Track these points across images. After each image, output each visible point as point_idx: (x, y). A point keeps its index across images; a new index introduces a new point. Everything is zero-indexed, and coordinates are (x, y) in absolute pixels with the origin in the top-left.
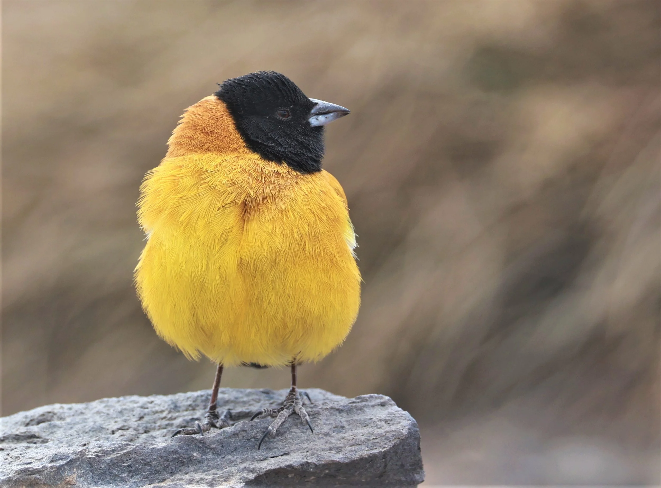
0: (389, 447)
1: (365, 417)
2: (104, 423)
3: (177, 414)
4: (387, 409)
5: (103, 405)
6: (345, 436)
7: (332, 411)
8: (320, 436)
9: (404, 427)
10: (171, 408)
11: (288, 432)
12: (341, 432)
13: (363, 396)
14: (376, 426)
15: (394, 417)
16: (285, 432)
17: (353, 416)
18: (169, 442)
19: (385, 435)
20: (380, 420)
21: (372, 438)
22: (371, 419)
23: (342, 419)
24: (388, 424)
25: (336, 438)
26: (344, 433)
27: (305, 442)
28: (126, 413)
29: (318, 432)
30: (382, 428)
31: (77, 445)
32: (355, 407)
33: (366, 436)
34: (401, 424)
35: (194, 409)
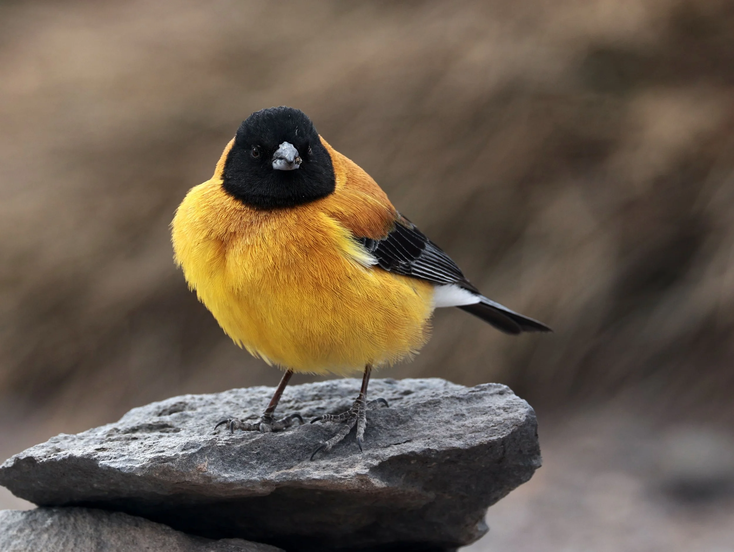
0: (508, 433)
1: (484, 405)
2: (234, 413)
3: (304, 403)
4: (505, 397)
5: (232, 395)
6: (465, 424)
7: (453, 400)
8: (441, 424)
9: (522, 414)
10: (298, 398)
11: (410, 421)
12: (461, 419)
13: (482, 385)
14: (495, 414)
15: (512, 404)
16: (407, 420)
17: (473, 404)
18: (296, 430)
19: (504, 422)
20: (499, 408)
21: (491, 425)
22: (490, 407)
23: (463, 408)
24: (507, 411)
25: (456, 426)
26: (464, 421)
27: (426, 430)
28: (255, 403)
29: (439, 420)
30: (501, 415)
31: (208, 434)
32: (475, 395)
33: (485, 423)
34: (519, 412)
35: (320, 399)
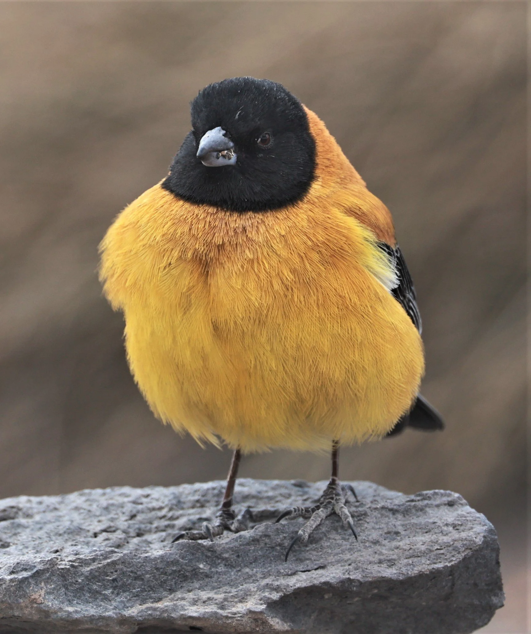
0: (458, 560)
1: (427, 520)
2: (84, 523)
3: (181, 512)
4: (457, 510)
5: (84, 498)
6: (400, 545)
7: (384, 512)
8: (367, 544)
9: (479, 534)
10: (173, 505)
11: (325, 539)
12: (395, 539)
13: (425, 492)
14: (442, 532)
15: (464, 520)
16: (321, 539)
17: (411, 518)
18: (168, 549)
19: (453, 544)
20: (447, 525)
21: (436, 548)
22: (434, 523)
23: (397, 522)
24: (457, 529)
25: (387, 547)
26: (399, 541)
27: (347, 552)
28: (113, 510)
29: (364, 539)
30: (449, 535)
31: (47, 552)
32: (415, 506)
33: (428, 546)
34: (474, 530)
35: (202, 506)
